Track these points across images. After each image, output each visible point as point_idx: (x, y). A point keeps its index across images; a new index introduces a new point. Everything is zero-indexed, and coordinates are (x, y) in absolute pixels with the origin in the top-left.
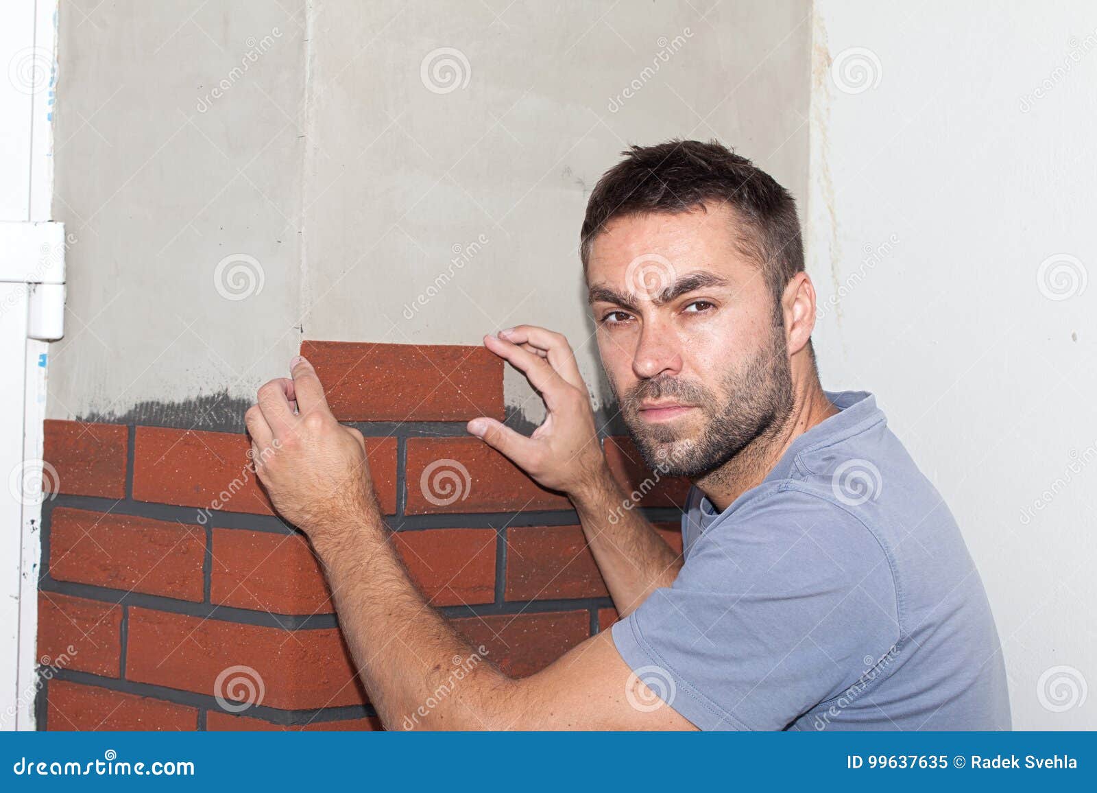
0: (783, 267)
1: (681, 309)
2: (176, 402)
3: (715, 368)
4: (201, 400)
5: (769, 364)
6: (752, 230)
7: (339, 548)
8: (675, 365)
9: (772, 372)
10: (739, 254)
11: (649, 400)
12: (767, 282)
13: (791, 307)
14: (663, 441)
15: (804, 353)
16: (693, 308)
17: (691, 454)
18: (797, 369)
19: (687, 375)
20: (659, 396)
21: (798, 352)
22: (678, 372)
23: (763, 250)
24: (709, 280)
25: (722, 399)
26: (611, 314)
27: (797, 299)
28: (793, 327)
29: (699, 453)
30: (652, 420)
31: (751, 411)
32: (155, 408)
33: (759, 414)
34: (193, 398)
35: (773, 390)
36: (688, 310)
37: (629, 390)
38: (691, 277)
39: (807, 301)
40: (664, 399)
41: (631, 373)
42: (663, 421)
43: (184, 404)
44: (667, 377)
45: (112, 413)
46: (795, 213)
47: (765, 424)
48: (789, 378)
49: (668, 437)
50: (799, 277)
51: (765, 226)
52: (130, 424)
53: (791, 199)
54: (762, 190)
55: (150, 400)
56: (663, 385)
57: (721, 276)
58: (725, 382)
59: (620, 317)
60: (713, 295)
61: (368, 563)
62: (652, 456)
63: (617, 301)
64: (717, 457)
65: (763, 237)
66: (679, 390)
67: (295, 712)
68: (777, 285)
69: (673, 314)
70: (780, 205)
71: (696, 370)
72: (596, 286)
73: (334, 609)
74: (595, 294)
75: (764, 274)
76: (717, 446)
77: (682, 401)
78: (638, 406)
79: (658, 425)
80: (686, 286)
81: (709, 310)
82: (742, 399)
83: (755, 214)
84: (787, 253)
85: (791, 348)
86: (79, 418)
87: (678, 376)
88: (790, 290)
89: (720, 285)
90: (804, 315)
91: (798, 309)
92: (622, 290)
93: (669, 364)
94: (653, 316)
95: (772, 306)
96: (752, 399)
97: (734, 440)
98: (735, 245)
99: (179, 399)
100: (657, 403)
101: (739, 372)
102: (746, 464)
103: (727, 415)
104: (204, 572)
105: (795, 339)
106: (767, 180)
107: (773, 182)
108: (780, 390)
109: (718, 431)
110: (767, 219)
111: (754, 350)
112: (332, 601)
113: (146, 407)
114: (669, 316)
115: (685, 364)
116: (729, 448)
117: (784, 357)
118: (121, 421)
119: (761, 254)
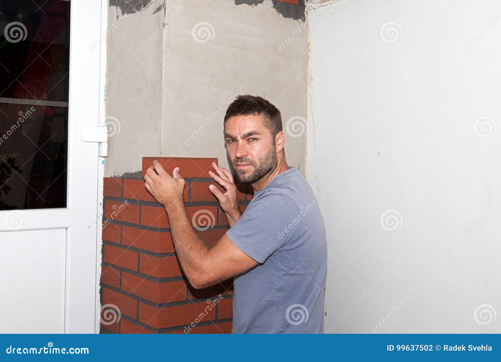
0: (276, 130)
1: (248, 140)
2: (133, 172)
3: (257, 155)
4: (139, 172)
5: (271, 155)
6: (268, 120)
7: (172, 211)
8: (246, 154)
9: (271, 157)
10: (264, 126)
11: (239, 163)
12: (271, 134)
13: (278, 140)
14: (242, 174)
15: (281, 153)
16: (251, 140)
17: (249, 177)
18: (279, 156)
19: (249, 157)
20: (242, 162)
21: (279, 152)
22: (247, 156)
23: (271, 125)
24: (256, 133)
25: (258, 164)
26: (230, 140)
27: (279, 138)
28: (278, 146)
29: (251, 177)
30: (240, 168)
31: (266, 167)
32: (128, 174)
33: (268, 168)
34: (137, 171)
35: (272, 162)
36: (250, 140)
37: (234, 160)
38: (251, 132)
39: (282, 139)
40: (243, 163)
41: (234, 156)
42: (243, 168)
43: (135, 173)
44: (244, 157)
45: (118, 176)
46: (280, 116)
47: (270, 170)
48: (277, 159)
49: (244, 173)
50: (281, 132)
51: (271, 119)
52: (123, 178)
53: (279, 112)
54: (271, 109)
55: (127, 172)
56: (243, 159)
57: (259, 132)
58: (260, 159)
59: (232, 141)
60: (257, 137)
61: (179, 216)
62: (239, 177)
63: (231, 138)
64: (256, 178)
65: (271, 122)
66: (247, 161)
67: (160, 254)
68: (274, 135)
69: (246, 141)
70: (276, 114)
71: (252, 156)
72: (226, 134)
73: (169, 227)
74: (226, 136)
75: (271, 131)
76: (256, 176)
77: (248, 163)
78: (236, 164)
79: (241, 169)
80: (250, 134)
81: (255, 141)
82: (264, 164)
83: (269, 116)
84: (277, 126)
85: (277, 151)
86: (111, 177)
87: (247, 157)
88: (278, 136)
89: (259, 135)
90: (281, 143)
91: (280, 141)
92: (233, 135)
93: (244, 154)
94: (241, 141)
95: (272, 140)
96: (266, 164)
97: (261, 174)
98: (263, 124)
99: (134, 172)
100: (241, 164)
101: (263, 157)
102: (263, 180)
103: (260, 168)
104: (139, 217)
105: (279, 148)
106: (273, 107)
107: (275, 107)
108: (274, 162)
109: (257, 172)
110: (272, 117)
111: (267, 151)
112: (169, 225)
113: (126, 174)
114: (245, 142)
115: (249, 154)
116: (260, 176)
117: (275, 153)
118: (121, 177)
119: (270, 126)
